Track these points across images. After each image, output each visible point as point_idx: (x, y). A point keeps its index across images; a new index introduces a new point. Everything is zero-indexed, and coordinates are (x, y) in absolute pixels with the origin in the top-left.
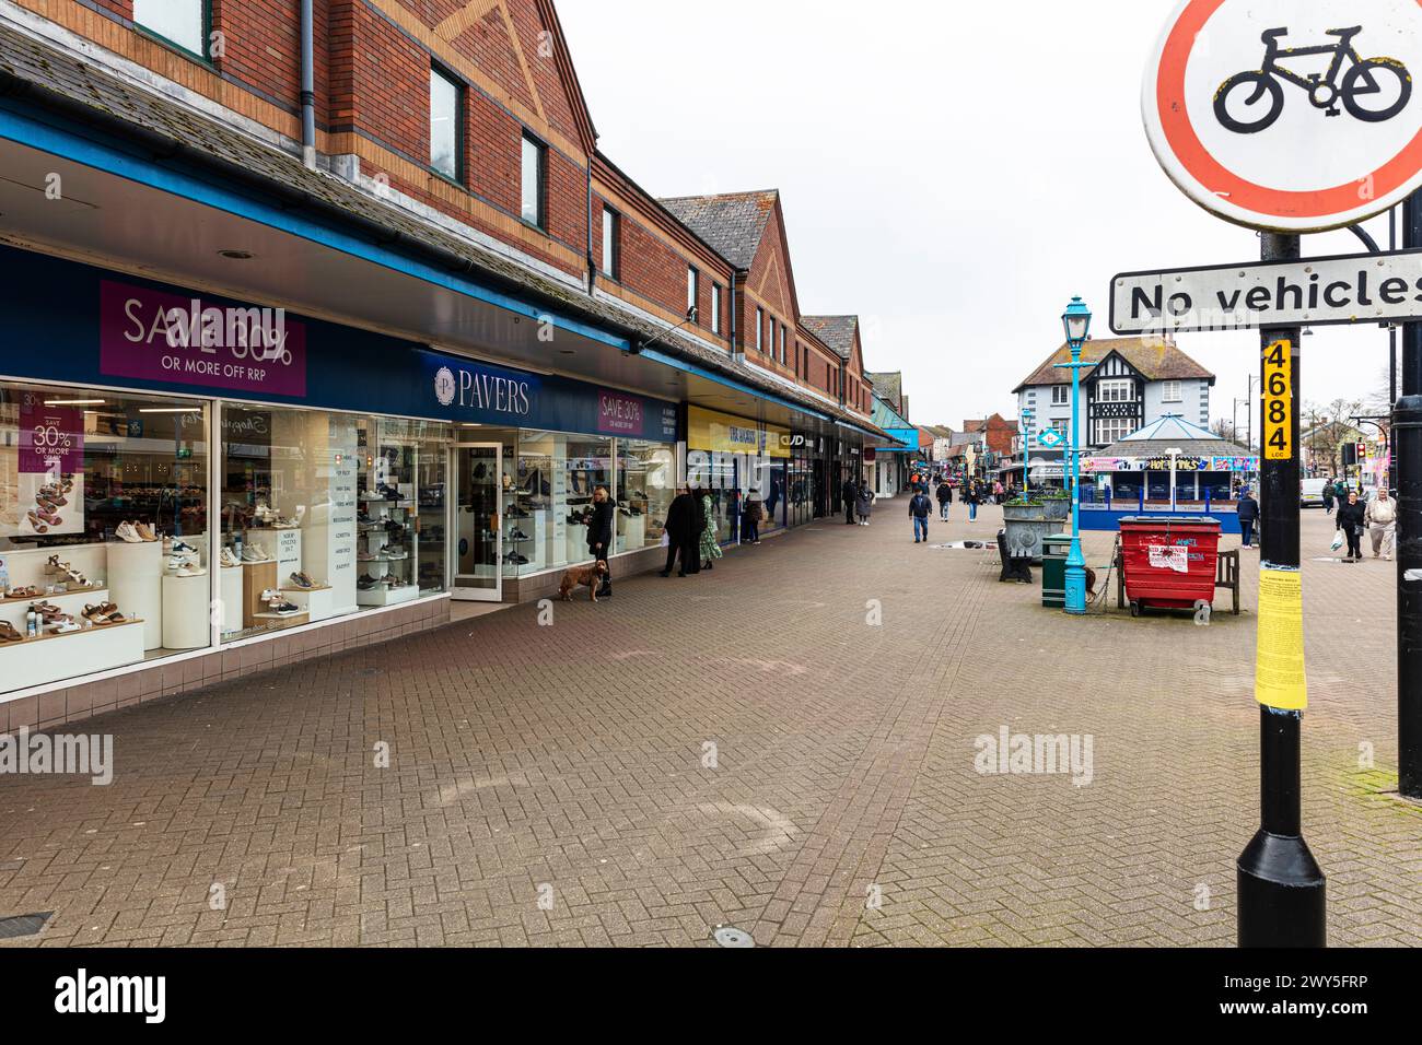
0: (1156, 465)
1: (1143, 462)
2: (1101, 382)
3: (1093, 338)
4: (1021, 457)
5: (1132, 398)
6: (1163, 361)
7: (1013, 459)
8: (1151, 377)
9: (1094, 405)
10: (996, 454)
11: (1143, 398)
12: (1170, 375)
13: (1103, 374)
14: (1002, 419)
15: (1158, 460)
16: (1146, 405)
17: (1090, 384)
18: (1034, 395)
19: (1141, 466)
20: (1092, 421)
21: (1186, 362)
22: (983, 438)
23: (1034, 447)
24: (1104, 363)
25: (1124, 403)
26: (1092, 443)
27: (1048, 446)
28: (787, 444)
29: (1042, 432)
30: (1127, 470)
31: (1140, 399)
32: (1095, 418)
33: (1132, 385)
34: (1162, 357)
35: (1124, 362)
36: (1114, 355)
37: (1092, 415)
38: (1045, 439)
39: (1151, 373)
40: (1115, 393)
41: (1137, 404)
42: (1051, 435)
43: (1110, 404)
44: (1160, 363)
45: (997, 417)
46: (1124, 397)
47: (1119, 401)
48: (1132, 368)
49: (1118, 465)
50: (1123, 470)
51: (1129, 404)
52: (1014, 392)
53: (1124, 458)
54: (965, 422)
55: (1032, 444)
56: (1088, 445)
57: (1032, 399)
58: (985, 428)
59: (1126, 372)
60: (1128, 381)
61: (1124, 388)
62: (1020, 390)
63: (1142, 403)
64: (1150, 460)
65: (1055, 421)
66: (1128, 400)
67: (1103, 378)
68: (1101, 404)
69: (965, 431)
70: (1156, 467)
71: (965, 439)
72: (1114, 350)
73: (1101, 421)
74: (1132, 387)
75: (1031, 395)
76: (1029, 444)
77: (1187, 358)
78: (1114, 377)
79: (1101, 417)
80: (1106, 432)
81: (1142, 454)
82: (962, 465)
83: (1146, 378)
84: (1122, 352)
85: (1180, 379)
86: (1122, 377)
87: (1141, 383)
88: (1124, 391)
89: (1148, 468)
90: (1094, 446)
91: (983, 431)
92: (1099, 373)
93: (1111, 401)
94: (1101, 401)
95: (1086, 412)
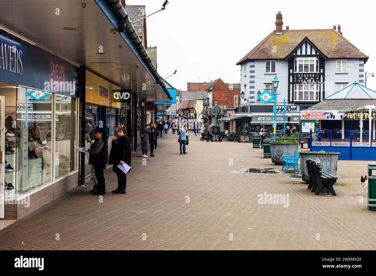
0: (351, 116)
1: (343, 114)
2: (298, 59)
3: (290, 29)
4: (244, 109)
5: (317, 71)
6: (336, 46)
7: (236, 110)
8: (329, 56)
9: (293, 74)
10: (221, 107)
11: (324, 71)
12: (341, 55)
13: (299, 53)
14: (223, 83)
15: (352, 112)
16: (326, 75)
17: (290, 60)
18: (253, 66)
19: (341, 116)
20: (291, 85)
21: (350, 47)
22: (210, 96)
23: (253, 102)
24: (300, 46)
25: (312, 74)
26: (291, 100)
27: (264, 102)
28: (118, 98)
29: (259, 93)
30: (332, 119)
31: (322, 71)
32: (293, 83)
33: (317, 61)
34: (336, 44)
35: (313, 46)
36: (306, 41)
37: (291, 81)
38: (262, 97)
39: (329, 54)
40: (306, 67)
41: (320, 74)
42: (266, 94)
43: (304, 74)
44: (334, 47)
45: (220, 81)
46: (312, 69)
47: (309, 72)
48: (317, 50)
49: (327, 115)
50: (330, 119)
51: (315, 74)
52: (238, 64)
53: (330, 111)
54: (189, 84)
55: (252, 100)
56: (289, 102)
57: (252, 69)
58: (211, 89)
59: (314, 53)
60: (315, 59)
61: (312, 63)
62: (243, 63)
63: (323, 74)
64: (347, 113)
65: (267, 85)
66: (315, 71)
67: (299, 56)
68: (298, 74)
69: (189, 90)
70: (351, 117)
71: (190, 96)
72: (306, 38)
73: (297, 85)
74: (317, 63)
75: (251, 66)
76: (250, 100)
77: (351, 44)
78: (306, 56)
79: (297, 83)
80: (301, 93)
81: (342, 108)
82: (192, 115)
83: (327, 57)
84: (311, 39)
85: (347, 59)
86: (311, 56)
87: (323, 60)
88: (312, 66)
89: (346, 118)
90: (293, 102)
91: (210, 91)
92: (296, 53)
93: (304, 72)
94: (298, 72)
95: (287, 79)
